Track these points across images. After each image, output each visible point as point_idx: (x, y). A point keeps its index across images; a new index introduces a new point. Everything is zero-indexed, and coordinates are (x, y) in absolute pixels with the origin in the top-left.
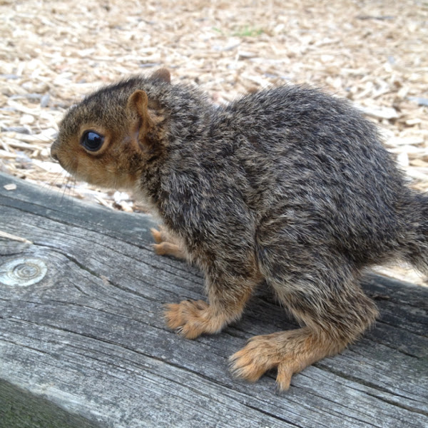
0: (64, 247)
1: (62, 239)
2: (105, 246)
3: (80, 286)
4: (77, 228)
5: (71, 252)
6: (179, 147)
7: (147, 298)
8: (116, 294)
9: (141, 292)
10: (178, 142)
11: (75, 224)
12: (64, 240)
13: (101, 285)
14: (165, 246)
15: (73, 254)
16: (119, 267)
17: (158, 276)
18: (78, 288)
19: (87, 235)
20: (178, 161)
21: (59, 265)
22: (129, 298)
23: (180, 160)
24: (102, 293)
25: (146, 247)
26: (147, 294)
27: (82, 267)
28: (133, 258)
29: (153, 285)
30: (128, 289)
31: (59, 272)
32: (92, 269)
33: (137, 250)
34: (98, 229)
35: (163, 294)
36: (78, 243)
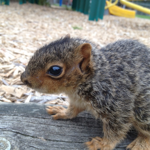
0: (7, 127)
1: (2, 123)
2: (27, 122)
3: (33, 146)
4: (6, 116)
5: (13, 129)
6: (100, 69)
7: (67, 142)
8: (54, 145)
9: (63, 140)
10: (99, 67)
11: (3, 114)
12: (4, 123)
13: (43, 142)
14: (58, 115)
15: (16, 130)
16: (43, 130)
17: (63, 130)
18: (33, 147)
19: (13, 118)
20: (100, 76)
21: (13, 138)
22: (61, 145)
23: (101, 75)
24: (46, 146)
25: (46, 118)
26: (66, 140)
27: (26, 135)
28: (45, 124)
29: (65, 135)
30: (56, 140)
31: (16, 141)
32: (32, 135)
33: (43, 120)
34: (17, 114)
35: (73, 138)
36: (13, 123)
